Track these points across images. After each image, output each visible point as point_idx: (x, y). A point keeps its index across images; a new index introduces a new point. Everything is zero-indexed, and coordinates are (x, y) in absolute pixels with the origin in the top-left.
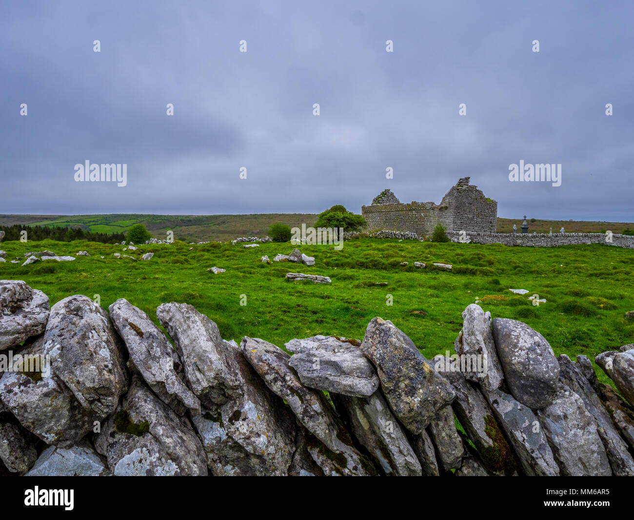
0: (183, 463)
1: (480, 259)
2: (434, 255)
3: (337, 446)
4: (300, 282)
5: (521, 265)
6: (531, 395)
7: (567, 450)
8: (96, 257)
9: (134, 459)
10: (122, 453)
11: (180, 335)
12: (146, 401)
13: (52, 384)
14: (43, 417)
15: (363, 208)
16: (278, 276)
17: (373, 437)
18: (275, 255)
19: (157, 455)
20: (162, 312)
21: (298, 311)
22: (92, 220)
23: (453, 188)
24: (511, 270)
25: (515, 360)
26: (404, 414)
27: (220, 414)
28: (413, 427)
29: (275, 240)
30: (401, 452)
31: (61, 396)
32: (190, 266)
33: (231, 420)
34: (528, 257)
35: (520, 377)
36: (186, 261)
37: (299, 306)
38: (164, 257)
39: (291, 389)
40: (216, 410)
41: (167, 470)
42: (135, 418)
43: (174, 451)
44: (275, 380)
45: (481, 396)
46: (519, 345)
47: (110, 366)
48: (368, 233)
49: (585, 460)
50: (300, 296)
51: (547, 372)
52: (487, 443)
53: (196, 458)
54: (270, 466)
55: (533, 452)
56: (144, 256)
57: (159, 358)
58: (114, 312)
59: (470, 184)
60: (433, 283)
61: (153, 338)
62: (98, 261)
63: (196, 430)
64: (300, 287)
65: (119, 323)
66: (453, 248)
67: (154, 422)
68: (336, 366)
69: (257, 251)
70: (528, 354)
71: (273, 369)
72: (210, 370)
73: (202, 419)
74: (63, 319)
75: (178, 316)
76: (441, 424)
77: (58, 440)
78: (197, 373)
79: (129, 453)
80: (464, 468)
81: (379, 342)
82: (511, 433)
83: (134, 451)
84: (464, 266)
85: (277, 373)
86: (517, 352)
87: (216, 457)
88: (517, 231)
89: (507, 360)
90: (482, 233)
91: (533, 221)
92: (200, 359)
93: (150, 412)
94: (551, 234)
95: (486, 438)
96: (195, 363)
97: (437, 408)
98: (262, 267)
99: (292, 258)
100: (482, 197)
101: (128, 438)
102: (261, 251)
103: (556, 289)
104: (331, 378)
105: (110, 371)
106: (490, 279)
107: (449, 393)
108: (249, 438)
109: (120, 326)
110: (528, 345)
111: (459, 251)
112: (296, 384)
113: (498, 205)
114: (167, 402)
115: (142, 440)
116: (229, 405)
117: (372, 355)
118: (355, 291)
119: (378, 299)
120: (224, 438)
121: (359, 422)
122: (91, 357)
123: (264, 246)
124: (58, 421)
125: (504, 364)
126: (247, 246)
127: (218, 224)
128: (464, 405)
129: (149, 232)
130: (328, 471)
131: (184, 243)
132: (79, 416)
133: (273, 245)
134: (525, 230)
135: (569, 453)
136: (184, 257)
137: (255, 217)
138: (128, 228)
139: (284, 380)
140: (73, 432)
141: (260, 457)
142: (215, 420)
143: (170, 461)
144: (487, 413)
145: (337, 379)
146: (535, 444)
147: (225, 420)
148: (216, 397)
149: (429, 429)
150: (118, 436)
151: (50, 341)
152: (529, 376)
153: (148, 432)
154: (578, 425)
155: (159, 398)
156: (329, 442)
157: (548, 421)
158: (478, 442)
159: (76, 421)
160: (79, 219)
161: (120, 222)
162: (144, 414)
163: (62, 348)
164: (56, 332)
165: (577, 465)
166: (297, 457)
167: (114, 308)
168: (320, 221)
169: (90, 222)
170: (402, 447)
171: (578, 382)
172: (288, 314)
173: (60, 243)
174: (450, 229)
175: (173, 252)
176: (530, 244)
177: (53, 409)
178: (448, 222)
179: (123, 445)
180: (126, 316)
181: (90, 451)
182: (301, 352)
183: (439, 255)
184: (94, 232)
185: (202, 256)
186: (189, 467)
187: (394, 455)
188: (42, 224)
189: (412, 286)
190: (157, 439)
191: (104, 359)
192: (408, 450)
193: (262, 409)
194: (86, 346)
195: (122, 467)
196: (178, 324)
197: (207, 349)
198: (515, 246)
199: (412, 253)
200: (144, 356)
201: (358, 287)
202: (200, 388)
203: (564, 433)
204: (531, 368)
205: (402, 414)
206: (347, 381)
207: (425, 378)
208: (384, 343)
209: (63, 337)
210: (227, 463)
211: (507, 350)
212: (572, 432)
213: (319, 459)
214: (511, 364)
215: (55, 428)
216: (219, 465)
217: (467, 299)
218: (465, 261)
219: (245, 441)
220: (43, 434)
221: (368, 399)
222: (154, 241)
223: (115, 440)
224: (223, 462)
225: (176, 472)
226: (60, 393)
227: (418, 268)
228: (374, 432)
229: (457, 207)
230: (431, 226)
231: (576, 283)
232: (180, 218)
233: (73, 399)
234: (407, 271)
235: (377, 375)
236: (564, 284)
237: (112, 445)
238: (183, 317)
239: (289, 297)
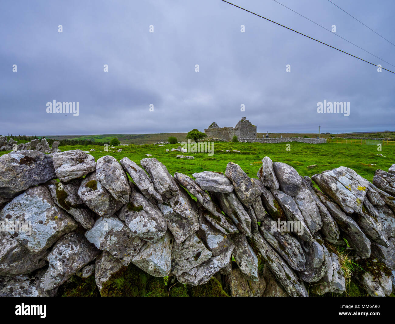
0: (158, 221)
1: (251, 148)
2: (233, 147)
3: (217, 214)
4: (182, 159)
5: (267, 150)
6: (291, 191)
7: (305, 211)
8: (98, 151)
9: (137, 221)
10: (132, 219)
11: (152, 171)
12: (140, 197)
13: (102, 191)
14: (98, 205)
15: (205, 130)
16: (173, 157)
17: (231, 210)
18: (171, 149)
19: (147, 219)
20: (143, 162)
21: (182, 170)
22: (95, 137)
23: (240, 121)
24: (263, 152)
25: (284, 178)
26: (244, 199)
27: (169, 203)
28: (247, 205)
29: (171, 143)
30: (243, 214)
31: (106, 196)
32: (137, 154)
33: (175, 205)
34: (269, 147)
35: (286, 184)
36: (136, 152)
37: (182, 168)
38: (126, 151)
39: (198, 191)
40: (168, 201)
41: (152, 224)
42: (136, 205)
43: (155, 217)
44: (191, 188)
45: (270, 193)
46: (286, 172)
47: (126, 183)
48: (207, 140)
49: (312, 215)
50: (182, 164)
51: (297, 181)
52: (275, 210)
53: (163, 220)
54: (191, 223)
55: (293, 212)
56: (118, 151)
57: (144, 180)
58: (124, 162)
59: (246, 120)
60: (234, 158)
61: (141, 172)
62: (100, 153)
63: (160, 209)
64: (182, 161)
65: (126, 166)
66: (240, 144)
67: (145, 205)
68: (216, 181)
69: (164, 148)
70: (289, 175)
71: (190, 184)
72: (166, 184)
73: (162, 205)
74: (104, 164)
75: (151, 163)
76: (257, 204)
77: (105, 214)
78: (161, 186)
79: (135, 219)
80: (265, 221)
81: (233, 171)
82: (284, 206)
83: (137, 218)
84: (245, 151)
85: (192, 185)
86: (285, 174)
87: (169, 220)
88: (265, 138)
89: (281, 178)
90: (251, 139)
91: (270, 133)
92: (161, 180)
93: (143, 202)
94: (277, 138)
95: (275, 208)
96: (159, 181)
97: (256, 197)
98: (167, 153)
99: (178, 150)
100: (251, 125)
101: (134, 213)
102: (165, 147)
103: (280, 159)
104: (214, 186)
105: (126, 185)
106: (256, 156)
107: (261, 191)
108: (183, 211)
109: (127, 167)
110: (289, 172)
111: (243, 146)
112: (199, 189)
113: (257, 128)
114: (148, 198)
115: (140, 213)
116: (173, 199)
117: (230, 176)
118: (204, 161)
119: (213, 164)
120: (172, 212)
121: (225, 204)
122: (118, 179)
123: (166, 146)
124: (104, 206)
125: (279, 180)
126: (160, 146)
127: (147, 138)
128: (265, 196)
129: (120, 141)
130: (214, 224)
131: (134, 145)
132: (113, 204)
133: (170, 145)
134: (267, 137)
135: (306, 212)
136: (134, 151)
137: (162, 134)
138: (111, 140)
139: (195, 188)
140: (110, 211)
141: (186, 219)
142: (168, 205)
143: (153, 221)
144: (273, 199)
145: (217, 186)
146: (294, 209)
147: (172, 204)
148: (168, 196)
149: (252, 206)
150: (129, 212)
151: (100, 173)
152: (290, 183)
153: (142, 209)
154: (309, 202)
155: (145, 196)
156: (214, 212)
157: (298, 201)
158: (272, 210)
159: (111, 206)
160: (90, 137)
161: (107, 138)
162: (140, 202)
163: (106, 176)
164: (102, 169)
165: (309, 217)
166: (200, 219)
167: (123, 160)
168: (188, 135)
169: (94, 138)
170: (243, 213)
171: (307, 186)
172: (178, 171)
173: (83, 146)
174: (239, 137)
175: (130, 149)
176: (269, 142)
177: (103, 201)
178: (238, 135)
179: (132, 216)
180: (129, 164)
181: (117, 219)
182: (199, 177)
183: (235, 147)
184: (96, 142)
185: (142, 150)
186: (161, 223)
187: (240, 216)
188: (75, 139)
189: (226, 159)
190: (146, 212)
191: (123, 180)
192: (246, 213)
193: (186, 200)
194: (115, 174)
195: (132, 225)
196: (150, 166)
197: (164, 176)
198: (264, 143)
199: (225, 147)
200: (138, 179)
201: (205, 160)
202: (162, 192)
203: (304, 205)
204: (291, 180)
205: (243, 199)
206: (221, 187)
207: (252, 184)
208: (235, 171)
209: (105, 171)
210: (173, 222)
211: (280, 174)
212: (307, 204)
213: (209, 219)
214: (282, 179)
215: (103, 209)
216: (170, 223)
217: (247, 163)
218: (245, 149)
219: (181, 212)
220: (99, 212)
221: (229, 194)
222: (121, 144)
223: (128, 214)
224: (172, 222)
225: (156, 225)
226: (105, 194)
227: (228, 152)
228: (231, 208)
229: (241, 129)
230: (232, 137)
231: (287, 156)
232: (132, 135)
233: (111, 196)
234: (223, 154)
235: (233, 184)
236: (283, 157)
237: (127, 216)
238: (153, 163)
239: (179, 165)
